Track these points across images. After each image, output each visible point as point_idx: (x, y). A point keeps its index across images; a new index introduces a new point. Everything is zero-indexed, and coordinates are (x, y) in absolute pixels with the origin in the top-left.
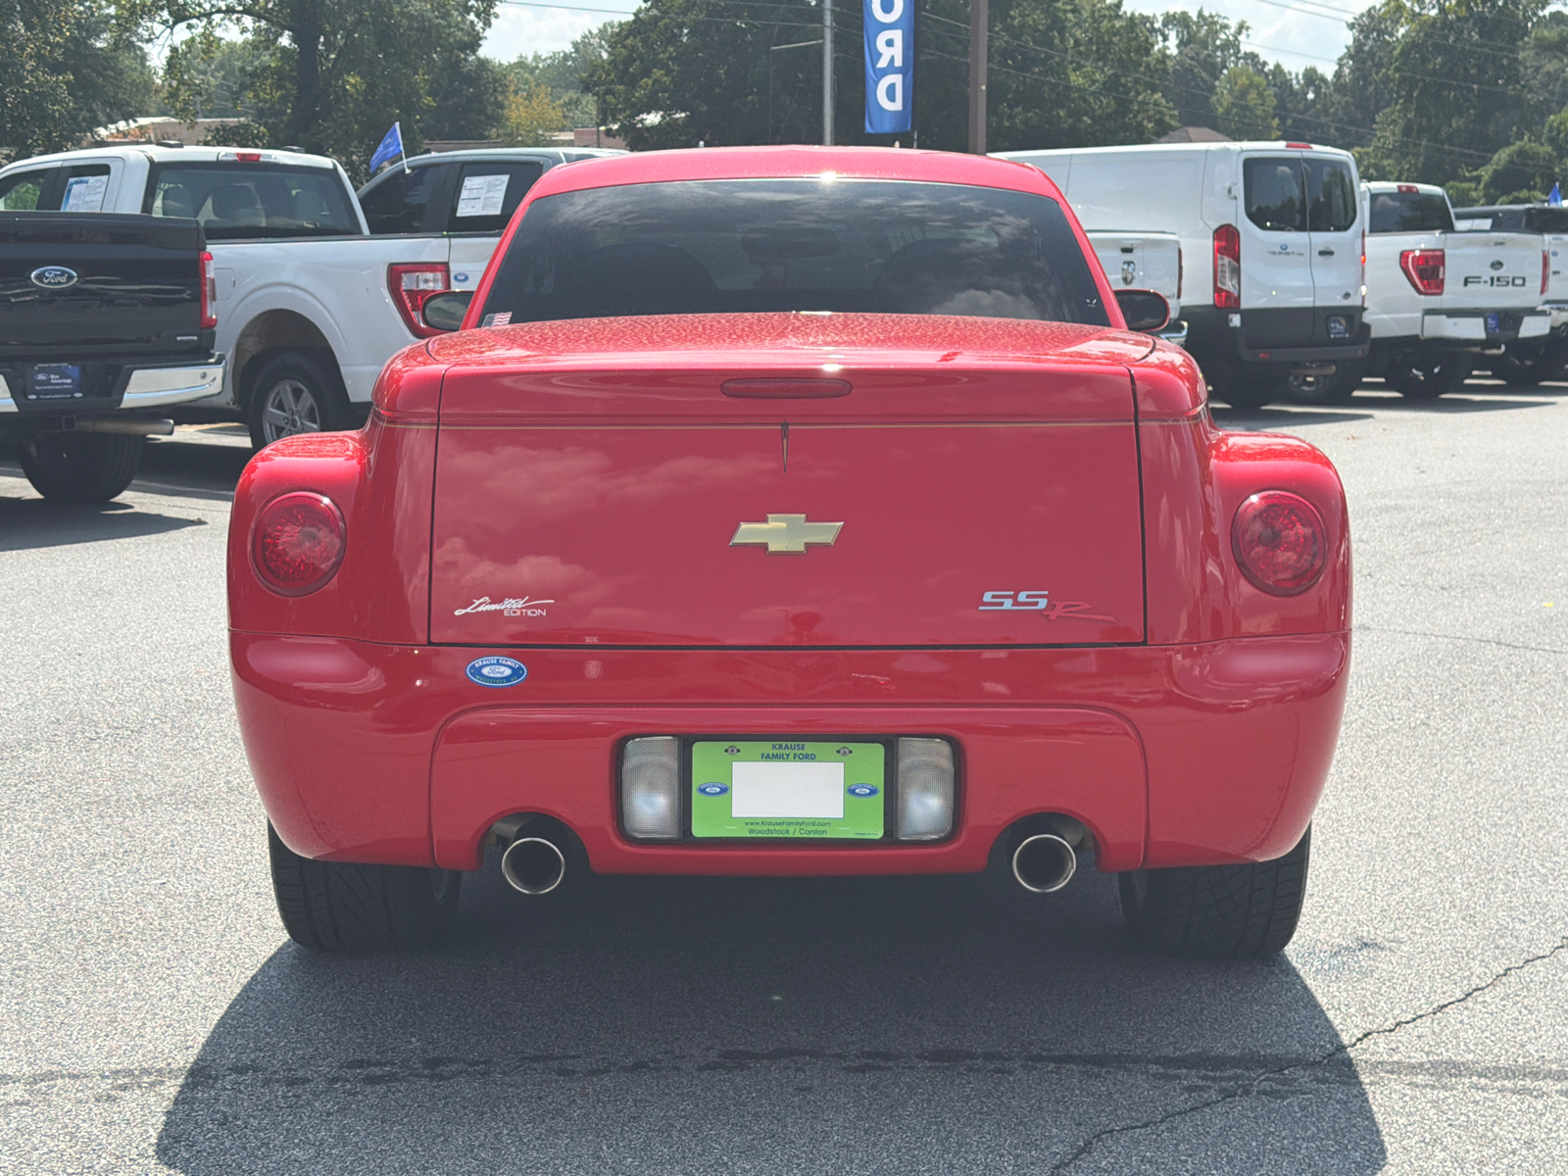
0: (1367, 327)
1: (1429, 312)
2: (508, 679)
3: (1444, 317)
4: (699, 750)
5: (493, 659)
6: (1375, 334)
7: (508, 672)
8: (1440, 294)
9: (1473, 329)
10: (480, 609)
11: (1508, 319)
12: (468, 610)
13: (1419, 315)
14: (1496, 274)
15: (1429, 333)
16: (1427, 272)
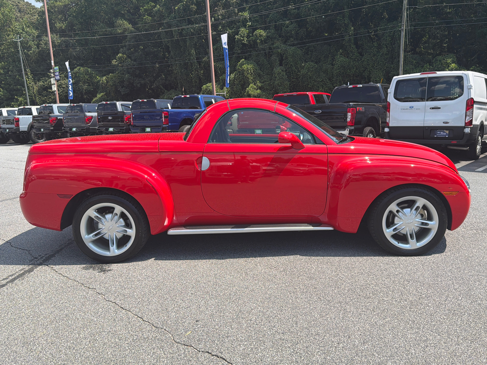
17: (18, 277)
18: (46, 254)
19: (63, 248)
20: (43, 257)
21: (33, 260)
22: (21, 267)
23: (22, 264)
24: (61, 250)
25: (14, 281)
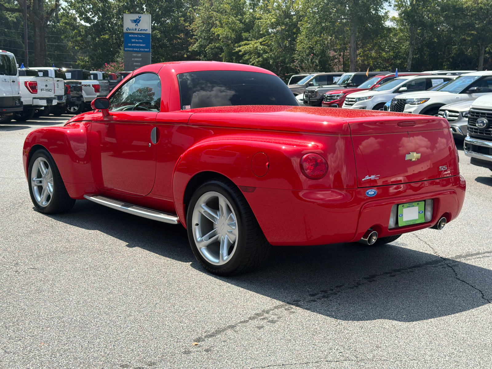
0: (22, 102)
1: (34, 98)
2: (373, 194)
3: (39, 100)
4: (400, 206)
5: (370, 190)
6: (24, 104)
7: (373, 193)
8: (36, 93)
9: (44, 103)
10: (367, 178)
11: (49, 100)
12: (365, 179)
13: (32, 99)
14: (47, 88)
15: (34, 104)
16: (33, 87)
17: (472, 255)
18: (435, 267)
19: (410, 268)
20: (440, 265)
21: (453, 266)
22: (468, 262)
23: (467, 264)
24: (414, 267)
25: (477, 253)
